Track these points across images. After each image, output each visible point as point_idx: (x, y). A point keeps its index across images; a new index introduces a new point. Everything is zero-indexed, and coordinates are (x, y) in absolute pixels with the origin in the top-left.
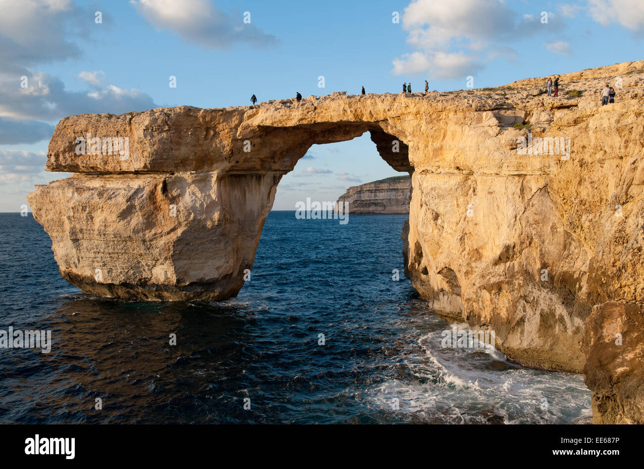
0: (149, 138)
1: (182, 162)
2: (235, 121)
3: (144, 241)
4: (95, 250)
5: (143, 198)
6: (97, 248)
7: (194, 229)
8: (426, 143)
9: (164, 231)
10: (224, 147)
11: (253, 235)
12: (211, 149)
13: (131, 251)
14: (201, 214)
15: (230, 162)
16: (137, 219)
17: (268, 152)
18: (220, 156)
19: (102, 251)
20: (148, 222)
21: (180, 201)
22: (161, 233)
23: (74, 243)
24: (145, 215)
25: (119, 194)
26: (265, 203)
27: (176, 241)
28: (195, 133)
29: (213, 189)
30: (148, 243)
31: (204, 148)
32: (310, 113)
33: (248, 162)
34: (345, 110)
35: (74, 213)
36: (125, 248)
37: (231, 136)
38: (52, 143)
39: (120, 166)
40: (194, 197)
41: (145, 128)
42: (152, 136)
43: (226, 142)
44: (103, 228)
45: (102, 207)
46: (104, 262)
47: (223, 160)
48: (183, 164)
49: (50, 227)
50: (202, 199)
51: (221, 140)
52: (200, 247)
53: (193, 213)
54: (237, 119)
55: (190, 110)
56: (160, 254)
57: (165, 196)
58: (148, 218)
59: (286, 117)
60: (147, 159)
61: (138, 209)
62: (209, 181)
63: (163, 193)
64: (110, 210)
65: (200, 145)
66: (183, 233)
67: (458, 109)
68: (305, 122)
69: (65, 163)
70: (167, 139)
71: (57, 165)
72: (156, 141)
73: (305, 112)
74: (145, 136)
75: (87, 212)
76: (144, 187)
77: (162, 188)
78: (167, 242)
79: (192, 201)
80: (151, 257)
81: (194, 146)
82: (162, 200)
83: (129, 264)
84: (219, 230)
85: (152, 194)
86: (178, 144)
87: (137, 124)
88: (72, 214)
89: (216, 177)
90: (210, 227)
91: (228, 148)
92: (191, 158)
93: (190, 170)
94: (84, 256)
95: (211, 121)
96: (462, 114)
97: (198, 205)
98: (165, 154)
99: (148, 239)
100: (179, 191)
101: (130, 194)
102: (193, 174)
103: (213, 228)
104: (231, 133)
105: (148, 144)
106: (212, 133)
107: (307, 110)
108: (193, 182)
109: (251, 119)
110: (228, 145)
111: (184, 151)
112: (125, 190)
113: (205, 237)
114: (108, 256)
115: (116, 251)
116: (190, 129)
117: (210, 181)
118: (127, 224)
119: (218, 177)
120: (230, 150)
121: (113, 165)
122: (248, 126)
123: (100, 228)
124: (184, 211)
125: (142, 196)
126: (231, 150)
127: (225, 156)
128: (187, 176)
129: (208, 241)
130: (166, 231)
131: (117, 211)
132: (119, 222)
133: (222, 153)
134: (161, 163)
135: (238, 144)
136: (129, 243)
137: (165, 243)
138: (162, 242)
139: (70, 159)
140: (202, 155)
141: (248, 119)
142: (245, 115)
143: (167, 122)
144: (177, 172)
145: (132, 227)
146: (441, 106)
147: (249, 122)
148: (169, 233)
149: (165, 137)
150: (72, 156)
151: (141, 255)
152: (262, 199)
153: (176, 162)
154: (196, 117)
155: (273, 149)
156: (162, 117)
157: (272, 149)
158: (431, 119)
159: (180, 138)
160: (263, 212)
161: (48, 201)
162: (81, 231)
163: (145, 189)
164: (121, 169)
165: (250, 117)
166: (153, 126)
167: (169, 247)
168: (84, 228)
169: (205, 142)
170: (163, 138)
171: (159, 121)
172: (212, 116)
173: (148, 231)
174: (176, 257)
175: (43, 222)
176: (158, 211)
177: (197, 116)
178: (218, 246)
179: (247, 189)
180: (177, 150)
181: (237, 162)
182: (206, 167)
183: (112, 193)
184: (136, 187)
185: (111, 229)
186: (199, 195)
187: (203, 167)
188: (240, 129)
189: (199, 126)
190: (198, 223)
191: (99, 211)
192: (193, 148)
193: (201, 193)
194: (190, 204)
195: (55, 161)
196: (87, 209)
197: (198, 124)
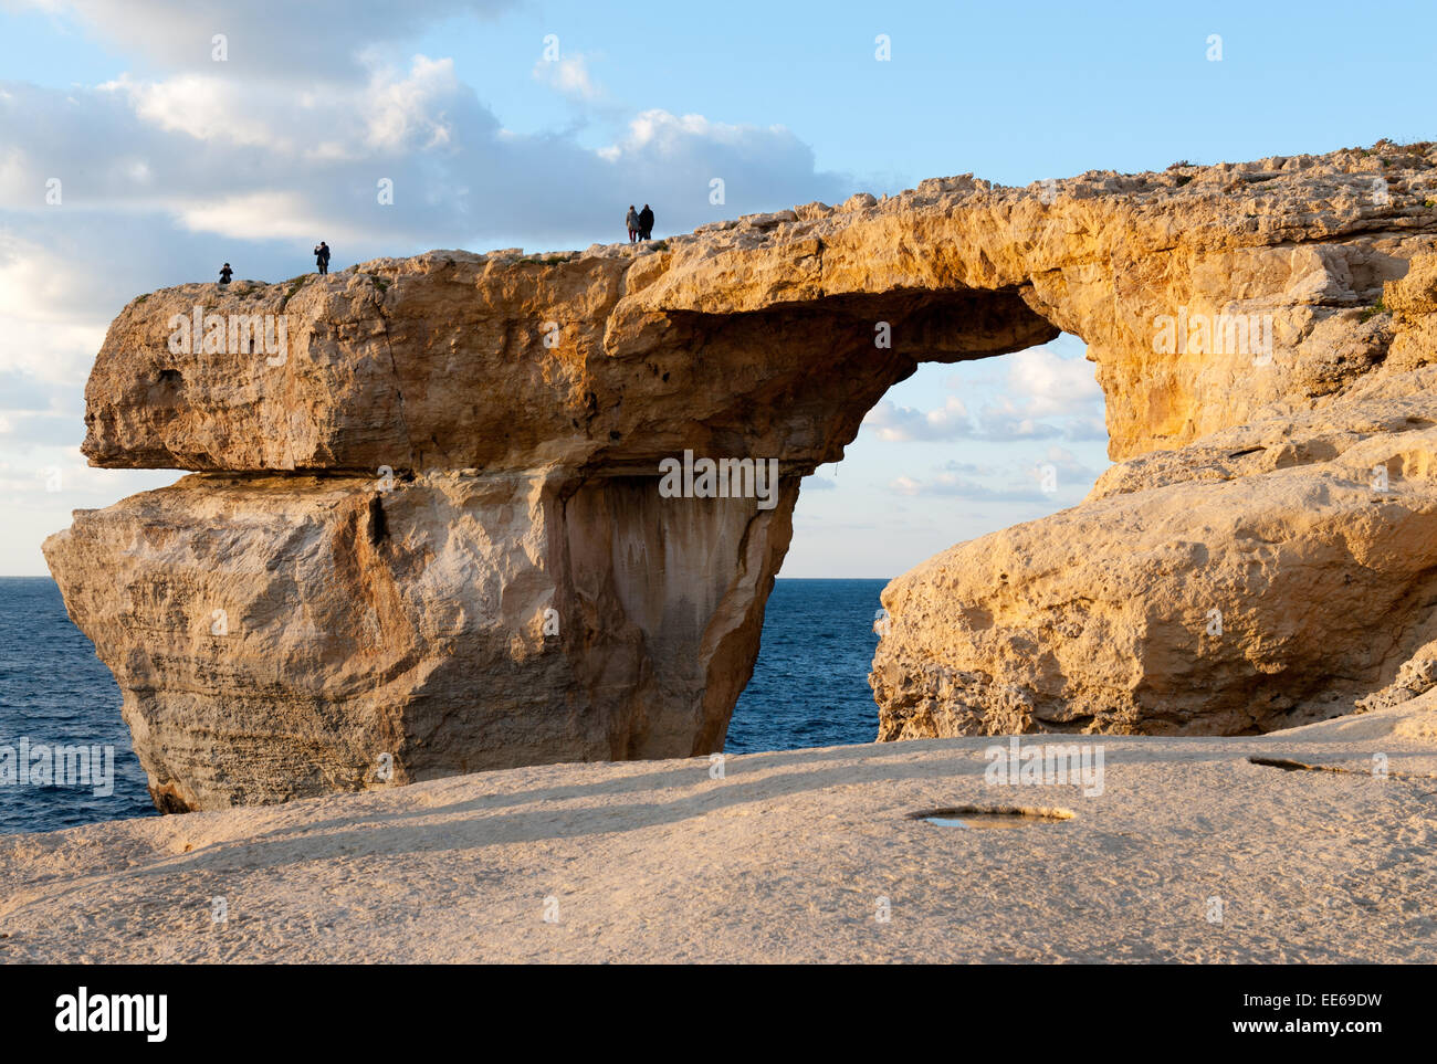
0: (325, 360)
1: (434, 439)
2: (594, 295)
3: (320, 701)
4: (195, 726)
5: (317, 557)
6: (200, 720)
7: (468, 663)
8: (1133, 366)
9: (378, 671)
10: (566, 386)
11: (689, 689)
12: (527, 394)
13: (289, 734)
14: (489, 614)
15: (590, 437)
16: (299, 629)
17: (719, 397)
18: (556, 415)
19: (212, 729)
20: (333, 638)
21: (424, 567)
22: (368, 675)
23: (141, 699)
24: (324, 613)
25: (250, 545)
26: (731, 575)
27: (411, 704)
28: (470, 340)
29: (533, 527)
30: (333, 707)
31: (501, 391)
32: (805, 263)
33: (654, 433)
34: (905, 251)
35: (136, 604)
36: (272, 722)
37: (583, 347)
38: (96, 378)
39: (260, 451)
40: (469, 557)
41: (313, 330)
42: (336, 355)
43: (572, 367)
44: (208, 654)
45: (206, 588)
46: (220, 766)
47: (569, 427)
48: (436, 444)
49: (109, 646)
50: (494, 562)
51: (555, 361)
52: (494, 727)
53: (462, 612)
54: (601, 286)
55: (451, 264)
56: (367, 747)
57: (381, 553)
58: (330, 626)
59: (734, 279)
60: (325, 429)
61: (301, 596)
62: (519, 499)
63: (376, 542)
64: (223, 597)
65: (490, 380)
66: (433, 677)
67: (1208, 241)
68: (792, 295)
69: (131, 441)
70: (380, 364)
71: (109, 447)
72: (346, 370)
73: (789, 260)
74: (315, 356)
75: (167, 601)
76: (322, 523)
77: (369, 526)
78: (383, 705)
79: (463, 569)
80: (342, 754)
81: (472, 383)
82: (372, 566)
83: (288, 774)
84: (552, 668)
85: (345, 541)
86: (418, 377)
87: (295, 316)
88: (131, 607)
89: (540, 489)
90: (519, 659)
91: (577, 390)
92: (464, 423)
93: (463, 465)
94: (170, 746)
95: (519, 298)
96: (1219, 258)
97: (479, 583)
98: (376, 413)
99: (330, 695)
100: (424, 534)
101: (279, 544)
102: (469, 477)
103: (529, 663)
104: (584, 338)
105: (324, 381)
106: (525, 338)
107: (795, 254)
108: (468, 504)
109: (646, 290)
110: (578, 377)
111: (438, 401)
112: (266, 531)
113: (509, 692)
114: (228, 746)
115: (248, 731)
116: (453, 327)
117: (522, 501)
118: (271, 642)
119: (547, 488)
120: (586, 396)
121: (244, 448)
122: (639, 312)
123: (200, 656)
124: (435, 606)
125: (315, 552)
126: (590, 395)
127: (572, 416)
128: (449, 484)
129: (518, 706)
130: (384, 668)
131: (242, 600)
132: (248, 634)
133: (562, 404)
134: (365, 442)
135: (612, 372)
136: (281, 707)
137: (378, 710)
138: (370, 705)
139: (143, 430)
140: (498, 413)
141: (639, 289)
142: (630, 275)
143: (379, 308)
144: (421, 470)
145: (285, 653)
146: (1164, 231)
147: (640, 298)
148: (391, 676)
149: (374, 357)
150: (147, 421)
151: (316, 747)
152: (719, 564)
153: (415, 437)
154: (471, 287)
155: (736, 388)
156: (364, 292)
157: (732, 389)
158: (1135, 279)
159: (423, 357)
160: (724, 610)
161: (95, 562)
162: (157, 660)
163: (326, 527)
164: (262, 463)
165: (644, 280)
166: (338, 321)
167: (390, 722)
168: (164, 651)
169: (503, 370)
170: (367, 360)
171: (355, 306)
172: (521, 284)
173: (330, 668)
174: (415, 758)
175: (91, 627)
176: (363, 602)
177: (475, 285)
178: (554, 723)
179: (667, 527)
180: (417, 397)
181: (615, 435)
182: (514, 455)
183: (230, 539)
184: (299, 521)
185: (227, 658)
186: (486, 548)
187: (505, 453)
188: (611, 323)
189: (483, 317)
190: (481, 643)
191: (200, 596)
192: (468, 391)
193: (493, 544)
194: (456, 580)
195: (104, 436)
196: (169, 592)
197: (479, 312)
